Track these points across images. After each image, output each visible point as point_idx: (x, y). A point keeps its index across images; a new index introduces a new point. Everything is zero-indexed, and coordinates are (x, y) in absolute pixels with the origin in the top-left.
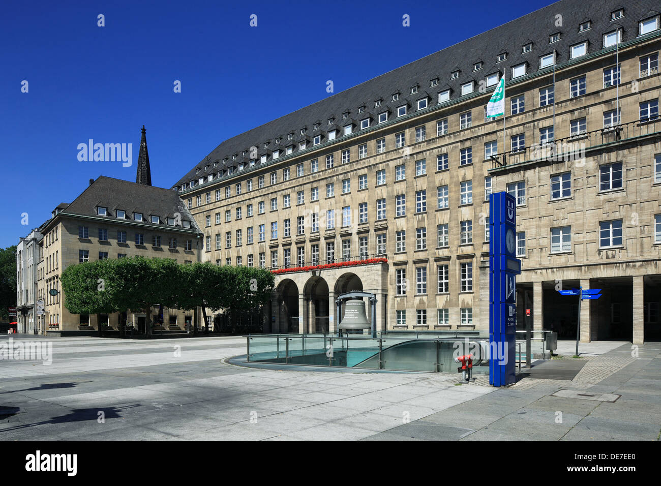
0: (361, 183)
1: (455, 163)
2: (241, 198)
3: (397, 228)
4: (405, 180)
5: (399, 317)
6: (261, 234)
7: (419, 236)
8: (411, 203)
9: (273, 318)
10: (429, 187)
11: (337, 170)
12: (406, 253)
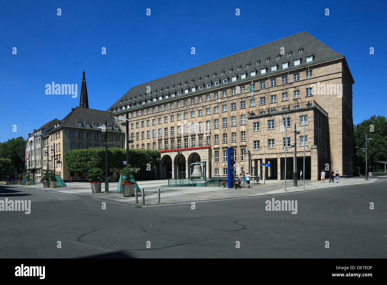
0: (200, 113)
1: (239, 107)
2: (144, 117)
3: (215, 134)
4: (218, 113)
5: (216, 171)
6: (154, 134)
7: (224, 137)
8: (221, 123)
9: (160, 173)
10: (228, 116)
11: (189, 107)
12: (219, 144)
